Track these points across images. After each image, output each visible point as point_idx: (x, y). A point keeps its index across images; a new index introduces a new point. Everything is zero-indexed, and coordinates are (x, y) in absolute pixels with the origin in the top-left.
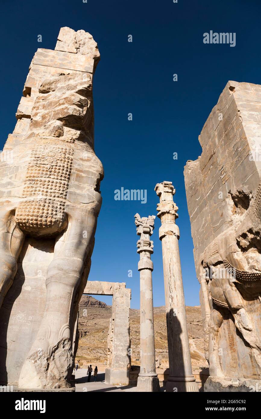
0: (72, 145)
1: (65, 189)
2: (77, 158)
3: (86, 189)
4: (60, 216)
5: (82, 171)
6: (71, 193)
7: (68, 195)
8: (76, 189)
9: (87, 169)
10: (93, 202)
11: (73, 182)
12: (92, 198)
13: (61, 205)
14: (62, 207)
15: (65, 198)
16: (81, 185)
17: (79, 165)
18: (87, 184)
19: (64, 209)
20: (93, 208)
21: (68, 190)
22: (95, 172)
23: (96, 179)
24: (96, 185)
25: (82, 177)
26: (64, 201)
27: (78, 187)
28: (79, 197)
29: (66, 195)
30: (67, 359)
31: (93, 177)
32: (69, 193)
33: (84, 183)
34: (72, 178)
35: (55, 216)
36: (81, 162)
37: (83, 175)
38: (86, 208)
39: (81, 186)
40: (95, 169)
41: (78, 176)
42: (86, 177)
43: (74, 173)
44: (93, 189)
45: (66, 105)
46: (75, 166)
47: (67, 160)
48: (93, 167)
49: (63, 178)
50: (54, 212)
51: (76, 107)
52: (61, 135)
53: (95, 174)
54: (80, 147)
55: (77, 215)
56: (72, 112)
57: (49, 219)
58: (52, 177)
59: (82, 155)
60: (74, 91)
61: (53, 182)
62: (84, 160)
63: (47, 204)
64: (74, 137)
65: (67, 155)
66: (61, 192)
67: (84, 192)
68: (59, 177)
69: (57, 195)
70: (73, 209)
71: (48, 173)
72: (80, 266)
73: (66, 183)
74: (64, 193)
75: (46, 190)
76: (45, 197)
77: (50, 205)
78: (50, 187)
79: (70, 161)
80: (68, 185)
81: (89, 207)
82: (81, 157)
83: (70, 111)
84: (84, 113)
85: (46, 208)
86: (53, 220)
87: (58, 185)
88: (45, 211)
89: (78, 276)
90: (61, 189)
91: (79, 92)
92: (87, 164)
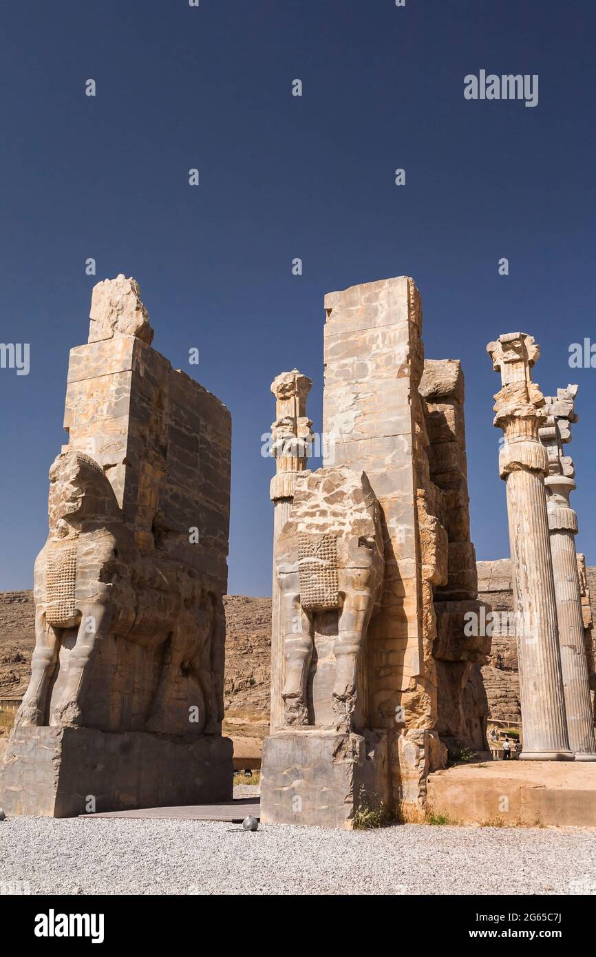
0: (76, 541)
1: (72, 589)
2: (80, 555)
3: (90, 583)
4: (71, 614)
5: (85, 568)
6: (78, 591)
7: (76, 593)
8: (82, 586)
9: (90, 563)
10: (97, 594)
11: (79, 580)
13: (71, 604)
14: (73, 606)
15: (74, 598)
16: (86, 581)
17: (82, 562)
18: (91, 579)
20: (98, 600)
21: (76, 589)
23: (99, 571)
24: (100, 576)
25: (87, 572)
26: (73, 600)
27: (84, 584)
28: (85, 593)
29: (74, 595)
31: (95, 569)
33: (89, 578)
34: (77, 577)
35: (67, 616)
36: (84, 558)
37: (87, 570)
38: (92, 601)
40: (97, 560)
41: (83, 573)
42: (90, 571)
43: (78, 571)
44: (96, 581)
45: (63, 503)
46: (79, 564)
47: (71, 561)
48: (96, 558)
49: (70, 580)
50: (66, 613)
51: (71, 504)
52: (67, 533)
53: (97, 565)
54: (84, 540)
55: (85, 609)
56: (67, 511)
57: (64, 619)
58: (62, 581)
59: (86, 549)
60: (68, 482)
61: (63, 586)
62: (87, 554)
63: (60, 607)
64: (78, 532)
65: (71, 556)
66: (70, 593)
67: (89, 587)
68: (67, 581)
69: (67, 596)
70: (83, 604)
71: (59, 578)
72: (88, 652)
73: (73, 583)
74: (73, 593)
75: (59, 594)
76: (59, 601)
77: (63, 607)
78: (61, 591)
79: (74, 561)
80: (74, 585)
81: (95, 600)
82: (84, 552)
83: (67, 510)
84: (80, 505)
85: (60, 610)
86: (67, 619)
87: (67, 587)
88: (60, 613)
89: (86, 659)
90: (70, 590)
91: (72, 483)
92: (90, 557)
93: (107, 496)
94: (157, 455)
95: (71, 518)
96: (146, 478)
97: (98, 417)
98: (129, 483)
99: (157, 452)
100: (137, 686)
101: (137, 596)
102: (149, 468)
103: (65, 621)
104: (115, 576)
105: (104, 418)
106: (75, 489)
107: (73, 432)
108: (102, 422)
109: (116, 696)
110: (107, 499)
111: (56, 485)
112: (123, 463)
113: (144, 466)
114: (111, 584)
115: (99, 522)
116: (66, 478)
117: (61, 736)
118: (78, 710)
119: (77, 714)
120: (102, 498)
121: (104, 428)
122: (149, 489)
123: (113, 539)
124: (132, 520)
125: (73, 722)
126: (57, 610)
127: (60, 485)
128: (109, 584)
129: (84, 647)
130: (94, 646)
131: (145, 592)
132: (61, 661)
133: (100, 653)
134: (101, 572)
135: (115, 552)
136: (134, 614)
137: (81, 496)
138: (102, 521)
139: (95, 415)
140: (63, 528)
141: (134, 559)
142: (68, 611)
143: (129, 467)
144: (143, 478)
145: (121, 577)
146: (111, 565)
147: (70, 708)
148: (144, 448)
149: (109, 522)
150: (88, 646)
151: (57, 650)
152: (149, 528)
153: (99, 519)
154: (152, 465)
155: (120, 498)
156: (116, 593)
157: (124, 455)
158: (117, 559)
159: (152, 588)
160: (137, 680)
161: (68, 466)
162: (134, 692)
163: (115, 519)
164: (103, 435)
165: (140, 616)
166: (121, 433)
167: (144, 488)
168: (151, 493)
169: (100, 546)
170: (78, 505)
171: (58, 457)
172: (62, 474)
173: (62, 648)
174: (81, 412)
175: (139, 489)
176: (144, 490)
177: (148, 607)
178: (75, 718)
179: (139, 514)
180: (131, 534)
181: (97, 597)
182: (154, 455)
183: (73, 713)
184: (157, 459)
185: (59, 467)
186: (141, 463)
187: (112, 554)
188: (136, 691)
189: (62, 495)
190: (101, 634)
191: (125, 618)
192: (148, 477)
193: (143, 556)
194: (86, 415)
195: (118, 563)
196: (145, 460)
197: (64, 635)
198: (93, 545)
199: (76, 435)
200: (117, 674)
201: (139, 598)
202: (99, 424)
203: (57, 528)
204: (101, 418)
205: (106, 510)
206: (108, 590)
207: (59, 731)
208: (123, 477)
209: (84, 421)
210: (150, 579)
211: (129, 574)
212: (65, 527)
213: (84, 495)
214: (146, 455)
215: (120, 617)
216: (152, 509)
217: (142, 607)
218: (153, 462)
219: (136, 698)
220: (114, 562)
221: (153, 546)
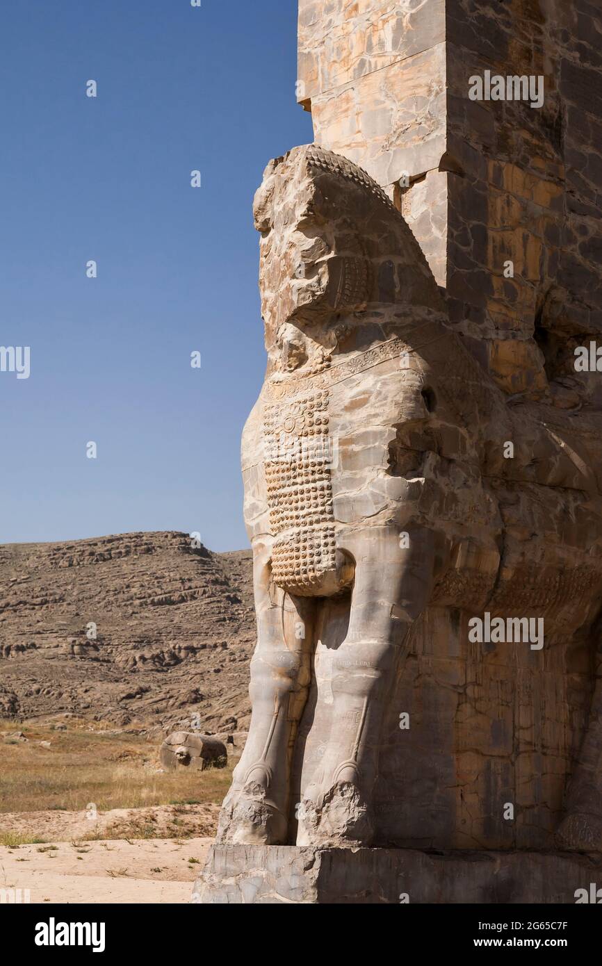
0: (326, 376)
1: (326, 499)
2: (337, 410)
3: (368, 481)
4: (326, 561)
5: (351, 441)
6: (339, 502)
7: (335, 508)
8: (348, 488)
9: (362, 430)
10: (386, 507)
11: (338, 476)
12: (380, 499)
13: (326, 537)
14: (330, 540)
15: (332, 520)
16: (356, 474)
17: (344, 427)
18: (367, 469)
19: (334, 543)
20: (390, 521)
21: (334, 498)
22: (380, 428)
23: (386, 448)
24: (389, 462)
25: (356, 454)
26: (330, 525)
27: (352, 482)
28: (358, 507)
29: (331, 512)
30: (348, 811)
31: (377, 444)
32: (337, 504)
33: (361, 468)
35: (318, 566)
36: (348, 417)
37: (356, 448)
38: (375, 525)
39: (358, 476)
40: (380, 420)
41: (347, 456)
42: (363, 450)
44: (382, 474)
45: (288, 281)
46: (337, 435)
47: (316, 428)
48: (376, 415)
49: (317, 476)
50: (316, 558)
51: (304, 282)
52: (302, 359)
53: (381, 433)
54: (344, 373)
55: (361, 547)
56: (297, 300)
57: (311, 574)
58: (299, 480)
59: (349, 394)
60: (293, 227)
61: (302, 492)
62: (354, 405)
63: (301, 545)
64: (328, 352)
65: (316, 415)
66: (320, 509)
67: (365, 490)
68: (311, 478)
69: (315, 517)
70: (353, 534)
71: (291, 473)
72: (374, 655)
73: (325, 483)
74: (328, 508)
75: (294, 513)
76: (296, 530)
77: (307, 544)
78: (300, 504)
79: (323, 427)
80: (329, 488)
81: (381, 521)
82: (347, 402)
83: (295, 298)
84: (325, 281)
85: (301, 552)
86: (318, 574)
87: (312, 494)
88: (301, 560)
89: (371, 675)
90: (319, 501)
91: (302, 227)
92: (362, 413)
93: (398, 252)
94: (535, 141)
95: (307, 317)
96: (509, 203)
97: (373, 60)
98: (461, 218)
99: (533, 133)
100: (524, 736)
101: (501, 506)
102: (514, 177)
103: (315, 578)
104: (431, 459)
105: (387, 60)
106: (310, 242)
107: (320, 110)
108: (382, 74)
109: (470, 765)
110: (397, 261)
111: (271, 240)
112: (441, 169)
113: (499, 170)
114: (422, 480)
115: (379, 321)
116: (288, 219)
117: (315, 872)
118: (359, 805)
119: (356, 814)
120: (381, 260)
121: (389, 84)
122: (520, 231)
123: (420, 363)
124: (477, 315)
125: (349, 835)
126: (295, 554)
127: (277, 238)
128: (414, 480)
129: (364, 642)
130: (391, 639)
131: (524, 497)
132: (320, 680)
133: (413, 655)
134: (392, 450)
135: (426, 396)
136: (495, 556)
137: (326, 258)
138: (387, 320)
139: (367, 57)
140: (292, 346)
141: (486, 414)
142: (319, 554)
143: (455, 177)
144: (499, 203)
145: (451, 461)
146: (419, 430)
147: (337, 798)
148: (496, 124)
149: (409, 320)
150: (376, 642)
151: (307, 651)
152: (528, 334)
153: (378, 315)
154: (521, 167)
155: (437, 260)
156: (437, 503)
157: (440, 148)
158: (433, 415)
159: (542, 485)
160: (523, 719)
161: (290, 186)
162: (518, 754)
163: (421, 312)
164: (389, 104)
165: (513, 558)
166: (430, 91)
167: (504, 229)
168: (525, 238)
169: (384, 384)
170: (319, 281)
171: (269, 167)
172: (278, 208)
173: (321, 648)
174: (334, 57)
175: (491, 233)
176: (507, 234)
177: (534, 534)
178: (350, 823)
179: (496, 296)
180: (477, 351)
181: (387, 514)
182: (526, 142)
183: (344, 812)
184: (534, 151)
185: (272, 192)
186: (491, 164)
187: (416, 400)
188: (522, 747)
189: (283, 262)
190: (407, 607)
191: (472, 564)
192: (513, 200)
193: (512, 405)
194: (345, 61)
195: (436, 423)
196: (500, 156)
197: (323, 614)
198: (368, 382)
199: (327, 115)
200: (467, 709)
201: (506, 512)
202: (377, 79)
203: (281, 347)
204: (380, 61)
205: (397, 290)
206: (414, 494)
207: (310, 858)
208: (442, 203)
209: (343, 76)
210: (534, 461)
211: (473, 453)
212: (296, 342)
213: (332, 255)
214: (503, 144)
215: (458, 564)
216: (533, 282)
217: (514, 534)
218: (527, 161)
219: (524, 766)
220: (426, 421)
221: (541, 379)
